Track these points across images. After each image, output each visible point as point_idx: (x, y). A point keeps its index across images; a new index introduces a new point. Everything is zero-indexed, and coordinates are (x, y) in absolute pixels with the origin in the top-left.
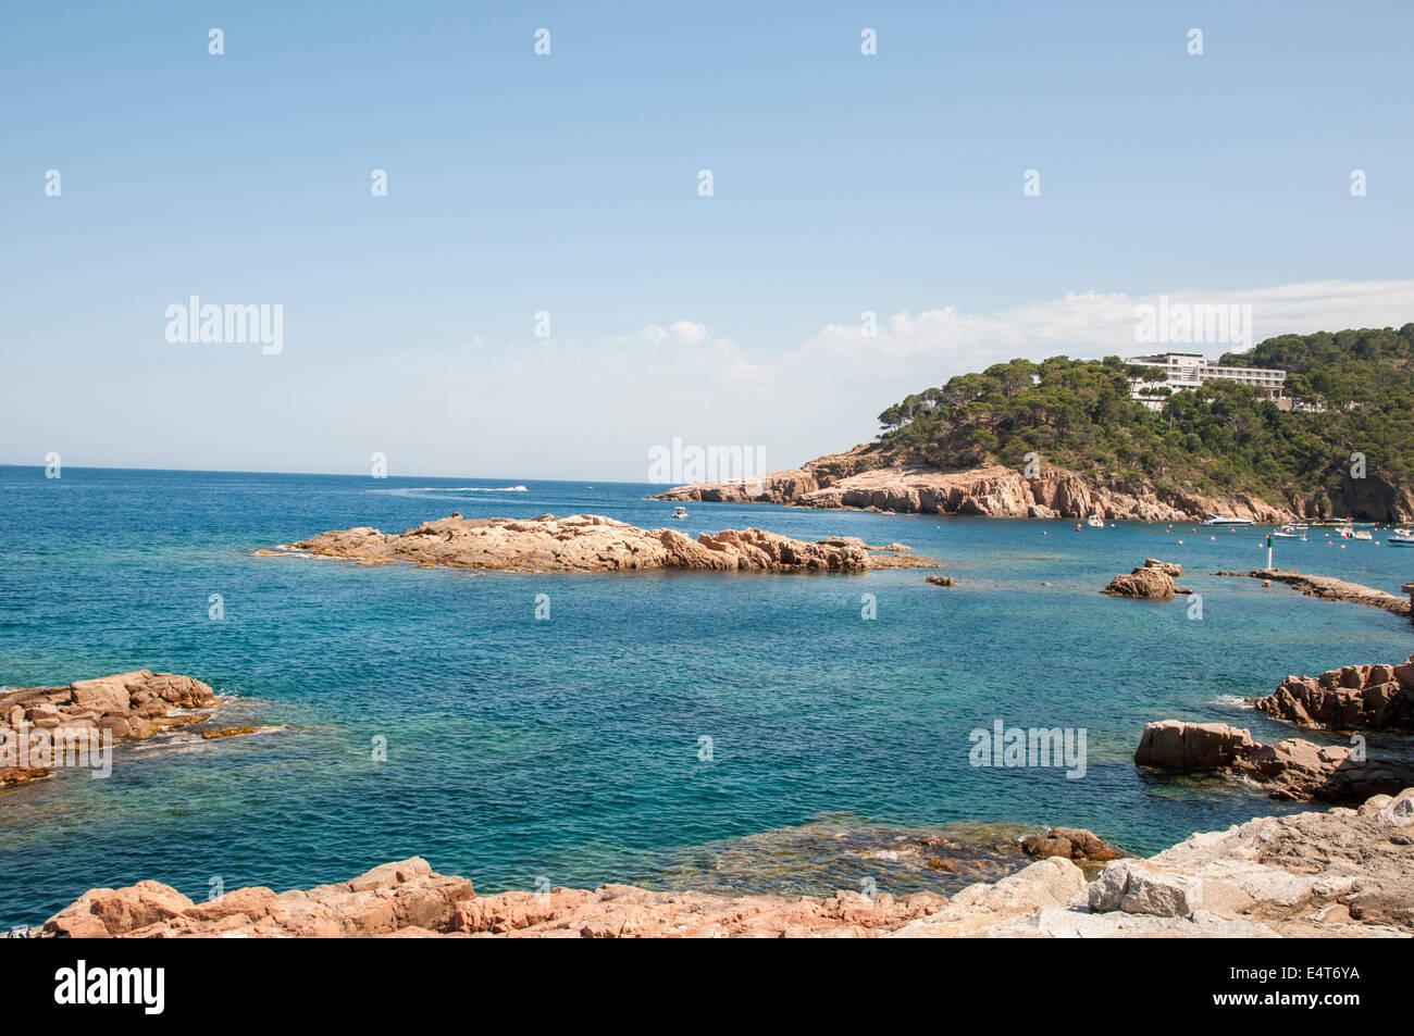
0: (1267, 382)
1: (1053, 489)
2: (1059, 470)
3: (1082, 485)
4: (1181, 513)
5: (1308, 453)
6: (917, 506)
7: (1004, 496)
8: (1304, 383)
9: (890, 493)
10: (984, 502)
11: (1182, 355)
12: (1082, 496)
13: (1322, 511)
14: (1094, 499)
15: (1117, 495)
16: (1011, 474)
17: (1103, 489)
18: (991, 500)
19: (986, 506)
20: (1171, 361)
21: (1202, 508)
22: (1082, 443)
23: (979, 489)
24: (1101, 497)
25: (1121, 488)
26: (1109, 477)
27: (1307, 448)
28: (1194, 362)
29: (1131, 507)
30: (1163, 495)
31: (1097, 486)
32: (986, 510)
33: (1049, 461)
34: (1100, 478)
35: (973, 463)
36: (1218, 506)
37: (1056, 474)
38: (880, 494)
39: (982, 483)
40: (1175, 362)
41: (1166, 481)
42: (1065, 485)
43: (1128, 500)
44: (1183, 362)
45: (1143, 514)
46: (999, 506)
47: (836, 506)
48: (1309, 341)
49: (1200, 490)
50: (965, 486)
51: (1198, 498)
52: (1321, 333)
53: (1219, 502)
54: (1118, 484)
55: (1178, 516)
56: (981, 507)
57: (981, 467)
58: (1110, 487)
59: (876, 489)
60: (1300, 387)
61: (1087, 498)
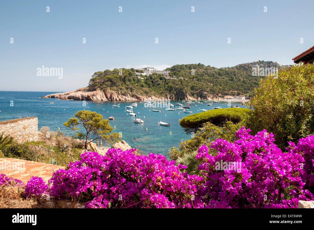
0: (166, 73)
1: (110, 95)
2: (111, 91)
3: (116, 94)
4: (136, 99)
5: (170, 87)
6: (81, 99)
7: (97, 96)
8: (172, 74)
9: (76, 96)
10: (93, 98)
11: (150, 68)
12: (115, 96)
13: (173, 98)
14: (118, 97)
15: (122, 96)
16: (101, 92)
17: (120, 95)
18: (94, 97)
19: (93, 99)
20: (147, 69)
21: (140, 98)
22: (119, 86)
23: (94, 95)
24: (119, 96)
25: (123, 95)
26: (122, 92)
27: (170, 86)
28: (152, 69)
29: (125, 98)
30: (133, 96)
31: (119, 94)
32: (93, 100)
33: (110, 89)
34: (120, 93)
35: (95, 90)
36: (144, 98)
37: (111, 92)
38: (74, 96)
39: (94, 94)
40: (148, 69)
41: (134, 93)
42: (112, 94)
43: (124, 97)
44: (150, 69)
45: (127, 100)
46: (96, 99)
47: (66, 99)
48: (181, 66)
49: (141, 95)
50: (90, 95)
51: (140, 96)
52: (183, 64)
53: (144, 97)
54: (123, 94)
55: (135, 100)
56: (92, 99)
57: (96, 91)
58: (121, 94)
59: (73, 95)
60: (171, 74)
61: (116, 97)
